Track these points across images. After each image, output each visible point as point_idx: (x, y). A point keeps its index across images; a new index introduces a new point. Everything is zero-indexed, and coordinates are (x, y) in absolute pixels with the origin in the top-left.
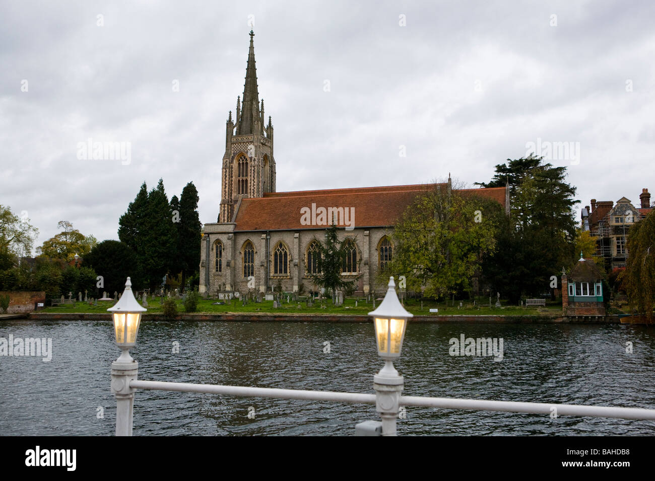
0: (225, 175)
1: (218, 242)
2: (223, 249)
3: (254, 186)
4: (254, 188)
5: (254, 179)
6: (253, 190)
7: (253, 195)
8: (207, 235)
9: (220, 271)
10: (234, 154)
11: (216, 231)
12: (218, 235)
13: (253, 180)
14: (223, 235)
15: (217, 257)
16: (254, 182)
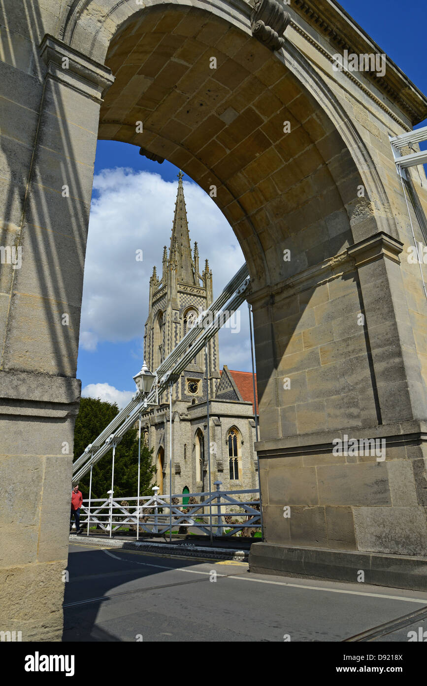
0: (176, 332)
1: (233, 429)
2: (242, 443)
3: (215, 356)
4: (215, 358)
5: (215, 346)
6: (214, 360)
7: (214, 368)
8: (217, 418)
9: (237, 478)
10: (181, 306)
11: (229, 413)
12: (233, 419)
13: (214, 348)
14: (240, 419)
15: (231, 455)
16: (215, 350)
